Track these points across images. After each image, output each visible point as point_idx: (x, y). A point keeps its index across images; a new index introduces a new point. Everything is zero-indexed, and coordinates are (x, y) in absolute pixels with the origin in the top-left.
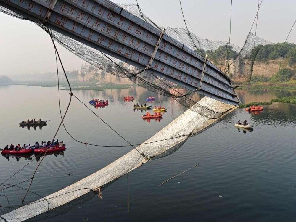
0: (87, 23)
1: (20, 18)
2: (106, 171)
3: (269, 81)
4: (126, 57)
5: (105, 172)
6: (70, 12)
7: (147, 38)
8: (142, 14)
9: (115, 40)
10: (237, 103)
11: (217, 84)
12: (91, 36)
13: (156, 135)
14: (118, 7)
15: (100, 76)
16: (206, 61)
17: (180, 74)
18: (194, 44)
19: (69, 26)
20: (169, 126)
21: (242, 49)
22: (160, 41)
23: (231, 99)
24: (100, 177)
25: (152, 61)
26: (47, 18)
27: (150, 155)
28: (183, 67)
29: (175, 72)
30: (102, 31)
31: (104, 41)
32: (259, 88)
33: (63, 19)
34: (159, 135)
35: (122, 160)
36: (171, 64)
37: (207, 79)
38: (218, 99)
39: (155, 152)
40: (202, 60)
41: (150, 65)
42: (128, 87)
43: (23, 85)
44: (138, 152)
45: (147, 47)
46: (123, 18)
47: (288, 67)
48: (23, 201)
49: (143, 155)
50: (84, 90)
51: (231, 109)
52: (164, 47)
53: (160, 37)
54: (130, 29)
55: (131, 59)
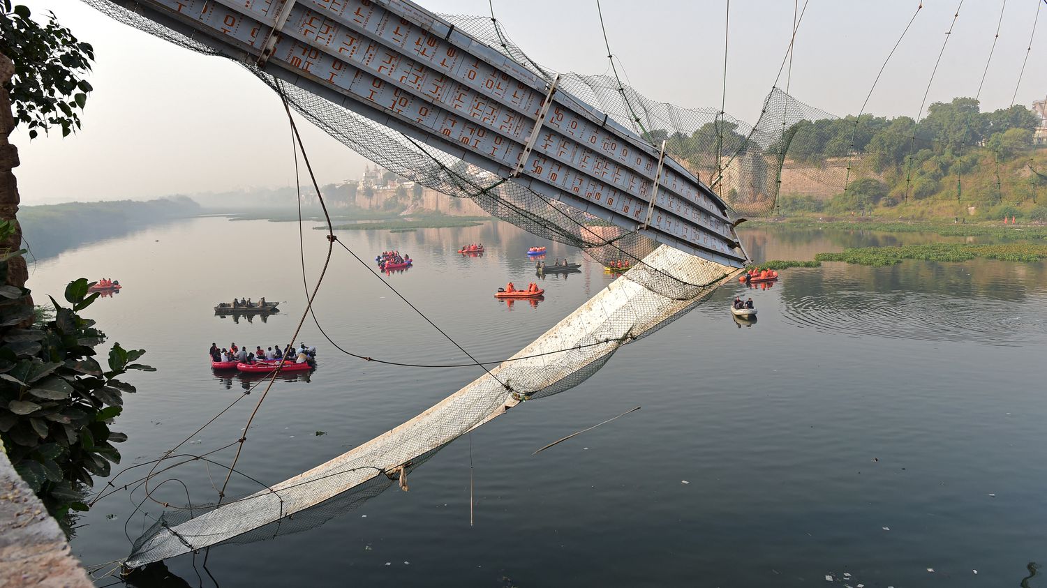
0: (364, 63)
1: (203, 52)
2: (419, 426)
3: (826, 209)
4: (464, 146)
5: (415, 428)
6: (324, 36)
7: (515, 100)
8: (503, 41)
9: (435, 103)
10: (741, 261)
11: (690, 215)
12: (374, 93)
13: (541, 339)
14: (443, 23)
15: (410, 195)
16: (663, 157)
17: (598, 189)
18: (633, 114)
19: (321, 70)
20: (574, 318)
21: (754, 129)
22: (546, 106)
23: (726, 250)
24: (404, 440)
25: (526, 155)
26: (267, 52)
27: (524, 387)
28: (604, 170)
29: (585, 182)
30: (403, 82)
31: (407, 105)
32: (802, 225)
33: (307, 53)
34: (548, 340)
35: (455, 399)
36: (576, 164)
37: (665, 202)
38: (693, 251)
39: (536, 382)
40: (652, 154)
41: (522, 166)
42: (478, 222)
43: (225, 218)
44: (495, 380)
45: (515, 122)
46: (454, 50)
47: (872, 175)
48: (222, 495)
49: (508, 388)
50: (370, 229)
51: (726, 276)
52: (557, 122)
53: (546, 97)
54: (471, 76)
55: (475, 150)
